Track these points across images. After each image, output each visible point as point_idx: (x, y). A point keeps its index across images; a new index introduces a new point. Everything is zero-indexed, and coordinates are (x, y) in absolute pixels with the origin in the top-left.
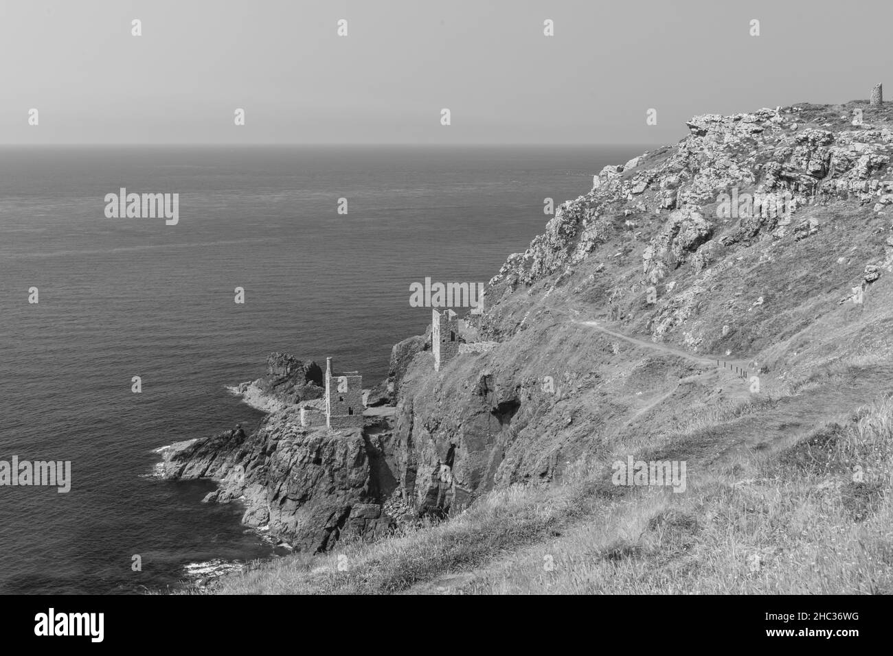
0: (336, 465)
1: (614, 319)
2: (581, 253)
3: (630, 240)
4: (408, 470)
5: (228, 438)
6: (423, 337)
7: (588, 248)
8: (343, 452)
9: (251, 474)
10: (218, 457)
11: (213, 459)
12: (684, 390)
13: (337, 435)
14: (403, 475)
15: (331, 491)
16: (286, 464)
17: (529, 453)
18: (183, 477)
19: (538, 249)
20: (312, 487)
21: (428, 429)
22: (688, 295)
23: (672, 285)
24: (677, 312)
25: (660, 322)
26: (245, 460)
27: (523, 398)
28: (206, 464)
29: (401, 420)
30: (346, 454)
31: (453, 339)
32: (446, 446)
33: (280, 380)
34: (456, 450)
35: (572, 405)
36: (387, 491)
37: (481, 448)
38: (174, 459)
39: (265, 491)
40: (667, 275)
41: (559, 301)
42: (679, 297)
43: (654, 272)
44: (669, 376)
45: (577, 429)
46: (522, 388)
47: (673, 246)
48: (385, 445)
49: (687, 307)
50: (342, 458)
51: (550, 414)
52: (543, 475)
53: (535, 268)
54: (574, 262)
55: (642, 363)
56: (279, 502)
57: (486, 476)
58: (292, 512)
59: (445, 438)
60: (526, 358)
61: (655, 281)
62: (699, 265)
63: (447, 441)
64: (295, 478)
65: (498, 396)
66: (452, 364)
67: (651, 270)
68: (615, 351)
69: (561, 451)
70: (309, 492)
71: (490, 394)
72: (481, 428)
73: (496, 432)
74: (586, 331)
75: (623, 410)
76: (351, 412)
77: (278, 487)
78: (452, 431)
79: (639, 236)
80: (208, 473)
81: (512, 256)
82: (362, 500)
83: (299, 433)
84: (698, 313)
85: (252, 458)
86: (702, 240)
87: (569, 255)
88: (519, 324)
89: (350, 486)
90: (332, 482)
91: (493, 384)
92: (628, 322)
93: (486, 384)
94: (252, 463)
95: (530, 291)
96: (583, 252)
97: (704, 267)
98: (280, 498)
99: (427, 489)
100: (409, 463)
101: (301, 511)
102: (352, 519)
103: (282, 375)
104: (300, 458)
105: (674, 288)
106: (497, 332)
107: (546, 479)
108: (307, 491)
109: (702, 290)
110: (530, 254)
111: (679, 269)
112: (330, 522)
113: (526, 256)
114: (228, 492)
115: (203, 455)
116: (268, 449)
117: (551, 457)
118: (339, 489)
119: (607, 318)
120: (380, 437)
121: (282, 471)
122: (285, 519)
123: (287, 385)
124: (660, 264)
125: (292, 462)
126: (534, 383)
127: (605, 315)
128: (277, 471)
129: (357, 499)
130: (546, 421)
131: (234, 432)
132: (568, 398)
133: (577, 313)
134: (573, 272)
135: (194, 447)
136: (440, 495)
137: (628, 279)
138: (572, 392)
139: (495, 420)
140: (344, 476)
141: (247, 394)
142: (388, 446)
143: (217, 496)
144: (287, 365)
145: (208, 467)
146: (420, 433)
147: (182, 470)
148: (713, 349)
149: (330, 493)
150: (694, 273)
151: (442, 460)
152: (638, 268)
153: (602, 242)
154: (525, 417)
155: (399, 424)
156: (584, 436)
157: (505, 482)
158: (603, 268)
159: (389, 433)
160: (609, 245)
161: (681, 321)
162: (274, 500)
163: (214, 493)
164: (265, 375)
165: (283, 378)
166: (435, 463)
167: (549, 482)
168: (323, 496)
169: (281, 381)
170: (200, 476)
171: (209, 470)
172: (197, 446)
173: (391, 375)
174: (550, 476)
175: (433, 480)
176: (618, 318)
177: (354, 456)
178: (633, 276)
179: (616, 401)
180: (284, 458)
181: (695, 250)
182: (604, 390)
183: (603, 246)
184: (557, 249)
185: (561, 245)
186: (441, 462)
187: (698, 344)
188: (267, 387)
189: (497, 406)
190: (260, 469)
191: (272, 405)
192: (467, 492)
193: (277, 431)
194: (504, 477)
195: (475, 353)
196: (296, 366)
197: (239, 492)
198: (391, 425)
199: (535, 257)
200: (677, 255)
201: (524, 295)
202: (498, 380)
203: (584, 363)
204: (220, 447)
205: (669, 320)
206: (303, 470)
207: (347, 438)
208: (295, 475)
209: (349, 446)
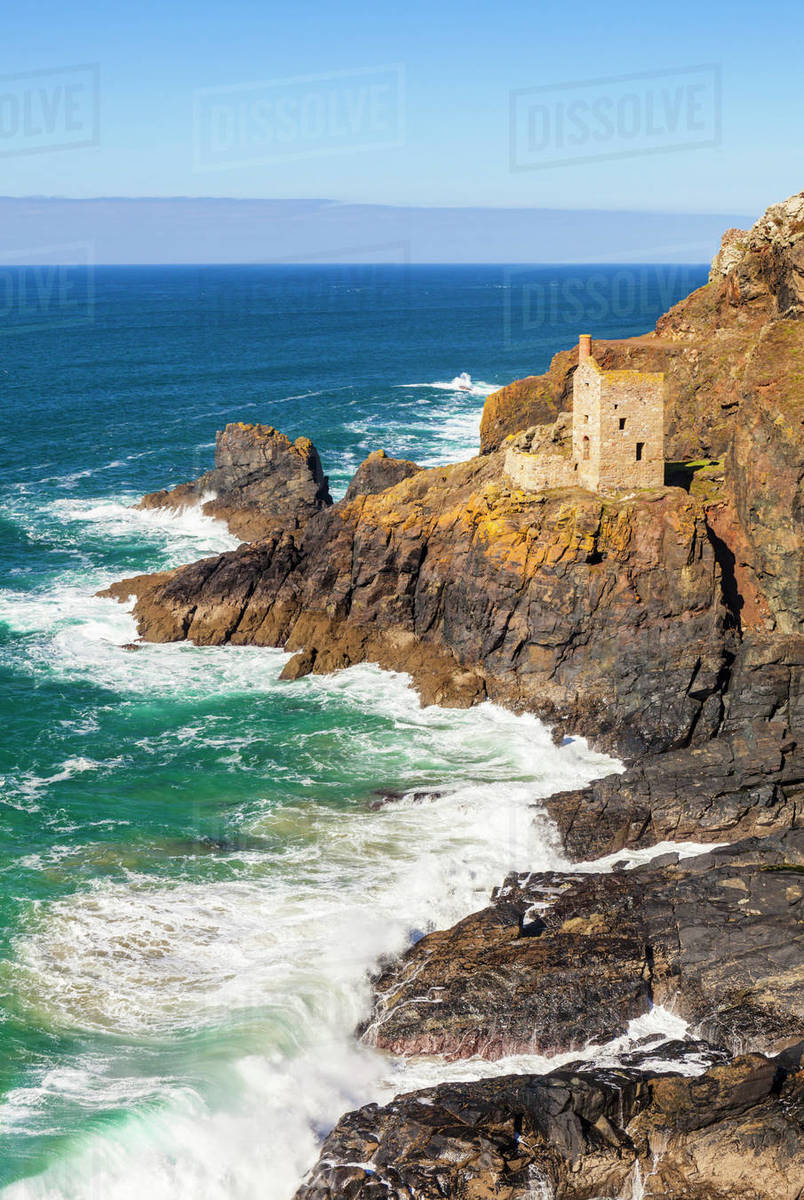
0: (640, 564)
5: (267, 555)
8: (657, 535)
10: (259, 590)
11: (250, 593)
15: (640, 622)
16: (519, 570)
18: (195, 634)
20: (591, 614)
26: (340, 589)
28: (238, 606)
30: (663, 537)
33: (251, 474)
50: (655, 548)
56: (507, 655)
58: (548, 675)
64: (546, 598)
70: (585, 626)
76: (639, 456)
77: (500, 621)
83: (532, 504)
89: (683, 607)
90: (639, 602)
94: (364, 592)
98: (511, 646)
101: (569, 669)
102: (757, 668)
103: (254, 466)
104: (554, 554)
108: (579, 624)
112: (698, 679)
115: (229, 587)
116: (401, 561)
121: (507, 585)
123: (272, 481)
128: (493, 587)
140: (665, 587)
143: (313, 661)
144: (265, 444)
145: (243, 611)
149: (638, 626)
165: (256, 472)
168: (624, 633)
169: (255, 477)
170: (229, 632)
177: (683, 543)
188: (222, 490)
190: (391, 602)
196: (284, 447)
197: (357, 651)
206: (564, 581)
207: (658, 505)
208: (546, 590)
209: (669, 521)
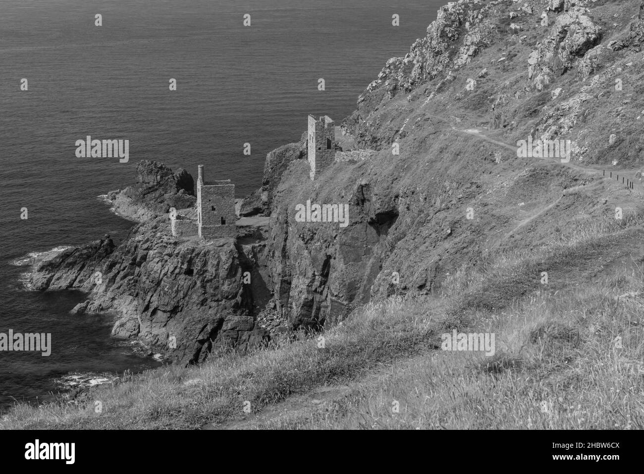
0: (208, 276)
1: (497, 126)
2: (463, 57)
3: (514, 44)
4: (283, 282)
5: (96, 248)
6: (298, 144)
7: (470, 53)
8: (215, 263)
9: (121, 286)
11: (81, 269)
12: (568, 201)
13: (210, 245)
14: (277, 287)
15: (203, 303)
16: (157, 275)
17: (407, 265)
18: (51, 287)
19: (418, 53)
20: (184, 298)
21: (303, 240)
22: (573, 102)
23: (557, 91)
24: (562, 120)
25: (545, 130)
26: (114, 271)
27: (401, 208)
28: (74, 275)
29: (276, 230)
30: (218, 264)
31: (329, 147)
32: (321, 257)
33: (150, 188)
34: (332, 261)
35: (451, 216)
36: (261, 302)
37: (357, 259)
38: (41, 269)
39: (135, 303)
40: (552, 81)
41: (439, 108)
42: (565, 105)
43: (539, 78)
44: (552, 186)
45: (457, 240)
46: (400, 198)
47: (560, 51)
48: (259, 255)
49: (573, 115)
50: (214, 269)
51: (429, 225)
52: (421, 287)
53: (415, 73)
54: (456, 67)
55: (524, 172)
56: (149, 314)
57: (362, 288)
58: (163, 324)
59: (321, 249)
60: (404, 166)
61: (540, 87)
62: (586, 70)
63: (323, 252)
64: (166, 289)
65: (375, 206)
66: (329, 173)
67: (536, 76)
68: (498, 160)
69: (440, 263)
70: (180, 304)
71: (367, 204)
72: (357, 239)
73: (374, 243)
74: (467, 138)
75: (505, 221)
76: (223, 222)
77: (148, 298)
78: (328, 243)
79: (524, 40)
80: (76, 284)
81: (391, 60)
82: (235, 312)
83: (170, 243)
84: (584, 121)
85: (122, 268)
86: (590, 44)
87: (451, 60)
88: (397, 131)
89: (223, 297)
90: (204, 294)
91: (371, 193)
92: (511, 129)
93: (363, 194)
94: (122, 274)
95: (409, 97)
96: (465, 56)
97: (592, 73)
98: (151, 310)
99: (302, 301)
100: (284, 274)
101: (172, 323)
102: (225, 331)
103: (151, 184)
104: (171, 269)
105: (560, 95)
106: (374, 140)
107: (424, 291)
108: (178, 302)
109: (589, 97)
110: (410, 59)
111: (565, 75)
112: (202, 333)
113: (406, 60)
114: (97, 303)
115: (71, 265)
116: (138, 260)
117: (430, 269)
118: (211, 301)
119: (490, 125)
120: (253, 248)
121: (152, 282)
122: (155, 331)
123: (157, 193)
124: (546, 70)
125: (163, 272)
126: (413, 193)
127: (487, 123)
128: (147, 282)
129: (230, 311)
130: (425, 233)
131: (102, 242)
132: (448, 209)
133: (458, 120)
134: (455, 78)
135: (62, 257)
136: (315, 307)
137: (512, 85)
138: (452, 202)
139: (372, 230)
140: (217, 288)
141: (116, 202)
142: (262, 257)
143: (86, 307)
144: (157, 173)
145: (76, 277)
146: (295, 244)
147: (49, 280)
148: (599, 159)
149: (202, 305)
150: (581, 79)
151: (318, 271)
152: (523, 73)
153: (486, 46)
154: (403, 227)
155: (273, 234)
156: (464, 248)
157: (382, 294)
158: (486, 74)
159: (262, 243)
160: (492, 50)
161: (567, 129)
162: (144, 311)
163: (83, 305)
164: (134, 184)
165: (153, 187)
166: (310, 274)
167: (427, 294)
168: (195, 308)
169: (151, 190)
170: (68, 287)
171: (77, 280)
172: (65, 256)
173: (265, 184)
174: (428, 288)
175: (308, 292)
176: (501, 126)
177: (226, 267)
178: (517, 81)
179: (497, 212)
180: (155, 269)
181: (583, 55)
182: (485, 200)
183: (487, 50)
184: (438, 53)
185: (443, 48)
186: (316, 273)
187: (583, 153)
188: (136, 195)
189: (374, 217)
190: (130, 280)
191: (142, 214)
192: (343, 305)
193: (147, 240)
194: (381, 289)
195: (352, 162)
196: (166, 174)
197: (108, 303)
198: (266, 235)
199: (415, 62)
200: (563, 60)
201: (404, 101)
202: (376, 190)
203: (465, 172)
204: (89, 257)
205: (554, 128)
206: (174, 282)
207: (219, 248)
208: (166, 286)
209: (221, 256)
